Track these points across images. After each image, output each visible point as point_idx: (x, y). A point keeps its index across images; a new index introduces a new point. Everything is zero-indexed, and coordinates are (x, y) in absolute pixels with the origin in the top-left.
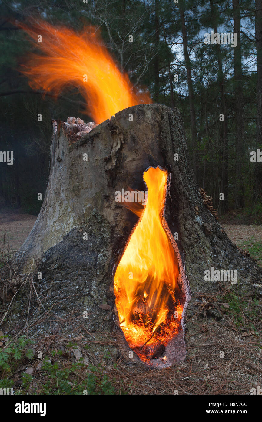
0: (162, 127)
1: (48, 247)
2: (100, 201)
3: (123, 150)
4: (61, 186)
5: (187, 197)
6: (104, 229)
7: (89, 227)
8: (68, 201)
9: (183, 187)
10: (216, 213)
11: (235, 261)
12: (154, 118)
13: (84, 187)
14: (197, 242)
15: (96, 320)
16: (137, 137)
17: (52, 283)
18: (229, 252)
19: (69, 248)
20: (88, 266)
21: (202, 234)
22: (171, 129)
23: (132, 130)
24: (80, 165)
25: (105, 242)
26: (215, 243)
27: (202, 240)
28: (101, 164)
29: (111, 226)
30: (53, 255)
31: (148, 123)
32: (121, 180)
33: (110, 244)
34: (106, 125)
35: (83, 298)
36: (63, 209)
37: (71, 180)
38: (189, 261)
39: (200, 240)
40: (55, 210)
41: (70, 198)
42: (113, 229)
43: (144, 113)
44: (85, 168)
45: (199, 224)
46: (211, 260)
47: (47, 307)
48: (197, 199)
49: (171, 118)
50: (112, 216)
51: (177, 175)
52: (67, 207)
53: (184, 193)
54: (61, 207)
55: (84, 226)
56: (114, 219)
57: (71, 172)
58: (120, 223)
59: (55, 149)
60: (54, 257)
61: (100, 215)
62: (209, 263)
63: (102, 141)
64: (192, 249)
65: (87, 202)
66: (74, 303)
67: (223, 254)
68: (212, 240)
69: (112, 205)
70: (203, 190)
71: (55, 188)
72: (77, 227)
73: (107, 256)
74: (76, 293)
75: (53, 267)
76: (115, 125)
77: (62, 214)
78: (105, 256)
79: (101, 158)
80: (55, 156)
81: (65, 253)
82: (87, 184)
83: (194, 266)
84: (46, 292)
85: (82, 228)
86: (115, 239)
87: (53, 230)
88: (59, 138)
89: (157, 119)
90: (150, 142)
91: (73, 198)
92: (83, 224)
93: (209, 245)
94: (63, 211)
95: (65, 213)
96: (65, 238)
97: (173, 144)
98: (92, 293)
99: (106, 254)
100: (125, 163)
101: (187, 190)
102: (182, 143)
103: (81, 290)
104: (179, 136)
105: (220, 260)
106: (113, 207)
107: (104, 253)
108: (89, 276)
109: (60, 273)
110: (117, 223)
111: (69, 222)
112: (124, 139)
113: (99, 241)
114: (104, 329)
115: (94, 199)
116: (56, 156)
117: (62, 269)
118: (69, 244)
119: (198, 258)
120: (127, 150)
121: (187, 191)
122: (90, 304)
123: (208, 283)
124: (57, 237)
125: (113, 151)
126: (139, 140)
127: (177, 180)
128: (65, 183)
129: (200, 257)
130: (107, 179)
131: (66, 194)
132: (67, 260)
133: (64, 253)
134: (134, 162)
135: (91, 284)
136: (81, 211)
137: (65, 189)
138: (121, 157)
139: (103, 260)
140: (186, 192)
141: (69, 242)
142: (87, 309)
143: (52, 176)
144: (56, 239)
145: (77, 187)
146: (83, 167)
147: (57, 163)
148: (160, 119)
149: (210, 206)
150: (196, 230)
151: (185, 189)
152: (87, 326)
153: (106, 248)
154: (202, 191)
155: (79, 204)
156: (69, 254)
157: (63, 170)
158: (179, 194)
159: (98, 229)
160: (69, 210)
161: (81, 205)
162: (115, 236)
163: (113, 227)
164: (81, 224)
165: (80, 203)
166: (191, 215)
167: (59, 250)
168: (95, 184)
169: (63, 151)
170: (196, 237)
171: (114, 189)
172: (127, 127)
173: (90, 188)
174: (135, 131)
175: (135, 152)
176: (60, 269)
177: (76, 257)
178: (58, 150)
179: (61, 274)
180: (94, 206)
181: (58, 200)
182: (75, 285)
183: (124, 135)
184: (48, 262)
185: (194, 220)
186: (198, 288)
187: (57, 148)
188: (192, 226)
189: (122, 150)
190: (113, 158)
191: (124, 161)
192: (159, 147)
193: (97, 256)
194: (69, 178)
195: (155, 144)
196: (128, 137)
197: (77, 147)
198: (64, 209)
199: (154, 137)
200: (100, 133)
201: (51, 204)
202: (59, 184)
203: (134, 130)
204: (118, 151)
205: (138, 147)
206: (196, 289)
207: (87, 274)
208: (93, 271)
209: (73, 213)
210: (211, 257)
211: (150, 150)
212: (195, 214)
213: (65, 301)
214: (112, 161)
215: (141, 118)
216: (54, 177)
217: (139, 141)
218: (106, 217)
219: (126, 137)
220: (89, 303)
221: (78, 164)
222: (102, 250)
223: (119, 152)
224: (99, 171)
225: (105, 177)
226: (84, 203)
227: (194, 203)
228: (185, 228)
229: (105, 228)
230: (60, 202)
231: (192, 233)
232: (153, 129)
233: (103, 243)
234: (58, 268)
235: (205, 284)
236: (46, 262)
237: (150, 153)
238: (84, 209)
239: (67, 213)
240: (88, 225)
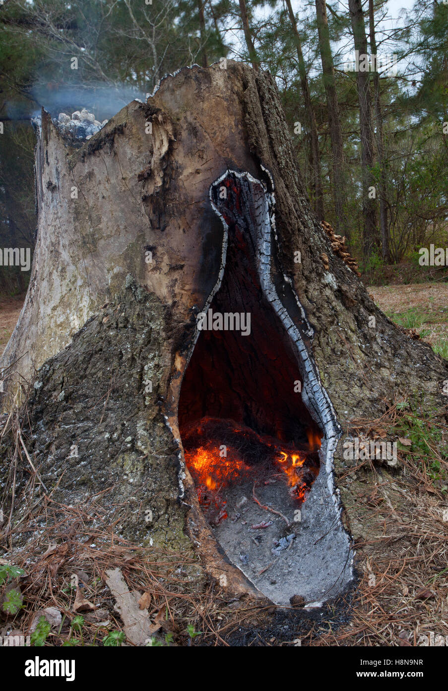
0: (247, 103)
1: (45, 359)
2: (138, 260)
3: (175, 154)
4: (60, 238)
5: (305, 238)
6: (150, 313)
7: (121, 311)
8: (76, 266)
9: (297, 219)
10: (355, 265)
11: (403, 352)
12: (229, 86)
13: (104, 235)
14: (332, 323)
15: (153, 503)
16: (200, 125)
17: (57, 429)
18: (388, 335)
19: (85, 358)
20: (125, 390)
21: (340, 307)
22: (263, 108)
23: (188, 113)
24: (91, 192)
25: (156, 339)
26: (364, 320)
27: (341, 318)
28: (133, 186)
29: (165, 306)
30: (55, 374)
31: (218, 96)
32: (176, 214)
33: (165, 343)
34: (136, 108)
35: (121, 456)
36: (67, 281)
37: (77, 224)
38: (321, 361)
39: (337, 317)
40: (52, 285)
41: (79, 260)
42: (168, 311)
43: (210, 77)
44: (103, 197)
45: (331, 288)
46: (363, 355)
47: (49, 482)
48: (322, 242)
49: (262, 88)
50: (164, 286)
51: (283, 196)
52: (75, 276)
53: (299, 230)
54: (63, 277)
55: (111, 311)
56: (169, 291)
57: (76, 208)
58: (181, 298)
59: (42, 167)
60: (58, 377)
61: (141, 286)
62: (359, 361)
63: (131, 141)
64: (324, 337)
65: (113, 264)
66: (104, 468)
67: (379, 340)
68: (357, 317)
69: (163, 264)
70: (328, 224)
71: (48, 243)
72: (97, 313)
73: (161, 367)
74: (107, 448)
75: (56, 397)
76: (153, 106)
77: (66, 292)
78: (157, 366)
79: (133, 174)
80: (43, 181)
81: (78, 367)
82: (110, 229)
83: (333, 369)
84: (46, 449)
85: (107, 315)
86: (174, 331)
87: (52, 325)
88: (47, 146)
89: (236, 88)
90: (227, 133)
91: (84, 258)
92: (107, 307)
93: (353, 326)
94: (68, 284)
95: (73, 289)
96: (76, 337)
97: (270, 138)
98: (139, 444)
99: (160, 363)
100: (180, 179)
101: (303, 224)
102: (285, 137)
103: (116, 441)
104: (279, 123)
105: (376, 353)
106: (165, 269)
107: (156, 361)
108: (130, 411)
109: (71, 408)
110: (176, 300)
111: (81, 305)
112: (175, 133)
113: (144, 339)
114: (171, 520)
115: (126, 256)
116: (45, 180)
117: (74, 400)
118: (85, 349)
119: (339, 353)
120: (182, 154)
121: (305, 227)
122: (137, 469)
123: (363, 400)
124: (60, 337)
125: (155, 159)
126: (205, 131)
127: (284, 205)
128: (66, 231)
129: (342, 352)
130: (149, 215)
131: (71, 252)
132: (84, 381)
133: (76, 369)
134: (199, 175)
135: (135, 426)
136: (103, 282)
137: (67, 243)
138: (172, 169)
139: (155, 374)
140: (302, 228)
141: (85, 346)
142: (131, 480)
143: (42, 221)
144: (59, 341)
145: (90, 237)
146: (98, 195)
147: (48, 194)
148: (241, 89)
149: (344, 253)
150: (328, 298)
151: (300, 223)
152: (134, 517)
153: (159, 350)
154: (328, 227)
155: (97, 268)
156: (85, 370)
157: (61, 206)
158: (291, 232)
159: (138, 314)
160: (79, 282)
161: (102, 271)
162: (174, 324)
163: (168, 308)
164: (105, 307)
165: (99, 268)
166: (316, 273)
167: (66, 363)
168: (126, 227)
169: (57, 170)
170: (328, 312)
171: (164, 233)
172: (179, 108)
173: (115, 236)
174: (195, 115)
175: (199, 156)
176: (70, 401)
177: (100, 374)
178: (47, 170)
179: (74, 411)
180: (127, 271)
181: (56, 266)
182: (102, 432)
183: (173, 124)
184: (45, 389)
185: (323, 281)
186: (346, 412)
187: (45, 165)
188: (321, 293)
189: (172, 155)
190: (156, 172)
191: (179, 176)
192: (246, 143)
193: (142, 369)
194: (74, 220)
195: (237, 137)
196: (182, 127)
197: (82, 159)
198: (70, 281)
199: (233, 123)
200: (125, 126)
201: (45, 275)
202: (56, 234)
203: (192, 114)
204: (164, 157)
205: (203, 145)
206: (344, 415)
207: (126, 406)
208: (136, 400)
209: (87, 288)
210: (360, 348)
211: (228, 150)
212: (324, 268)
213: (85, 466)
214: (156, 177)
215: (203, 87)
216: (44, 222)
217: (205, 134)
218: (152, 290)
219: (178, 127)
220: (134, 467)
221: (88, 191)
222: (150, 356)
223: (166, 158)
224: (131, 200)
225: (143, 211)
226: (107, 266)
227: (318, 249)
228: (307, 298)
229: (152, 312)
230: (60, 268)
231: (322, 306)
232: (231, 108)
233: (151, 341)
234: (66, 398)
235: (358, 404)
236: (42, 388)
237: (228, 156)
238: (109, 277)
239: (75, 288)
240: (119, 308)
